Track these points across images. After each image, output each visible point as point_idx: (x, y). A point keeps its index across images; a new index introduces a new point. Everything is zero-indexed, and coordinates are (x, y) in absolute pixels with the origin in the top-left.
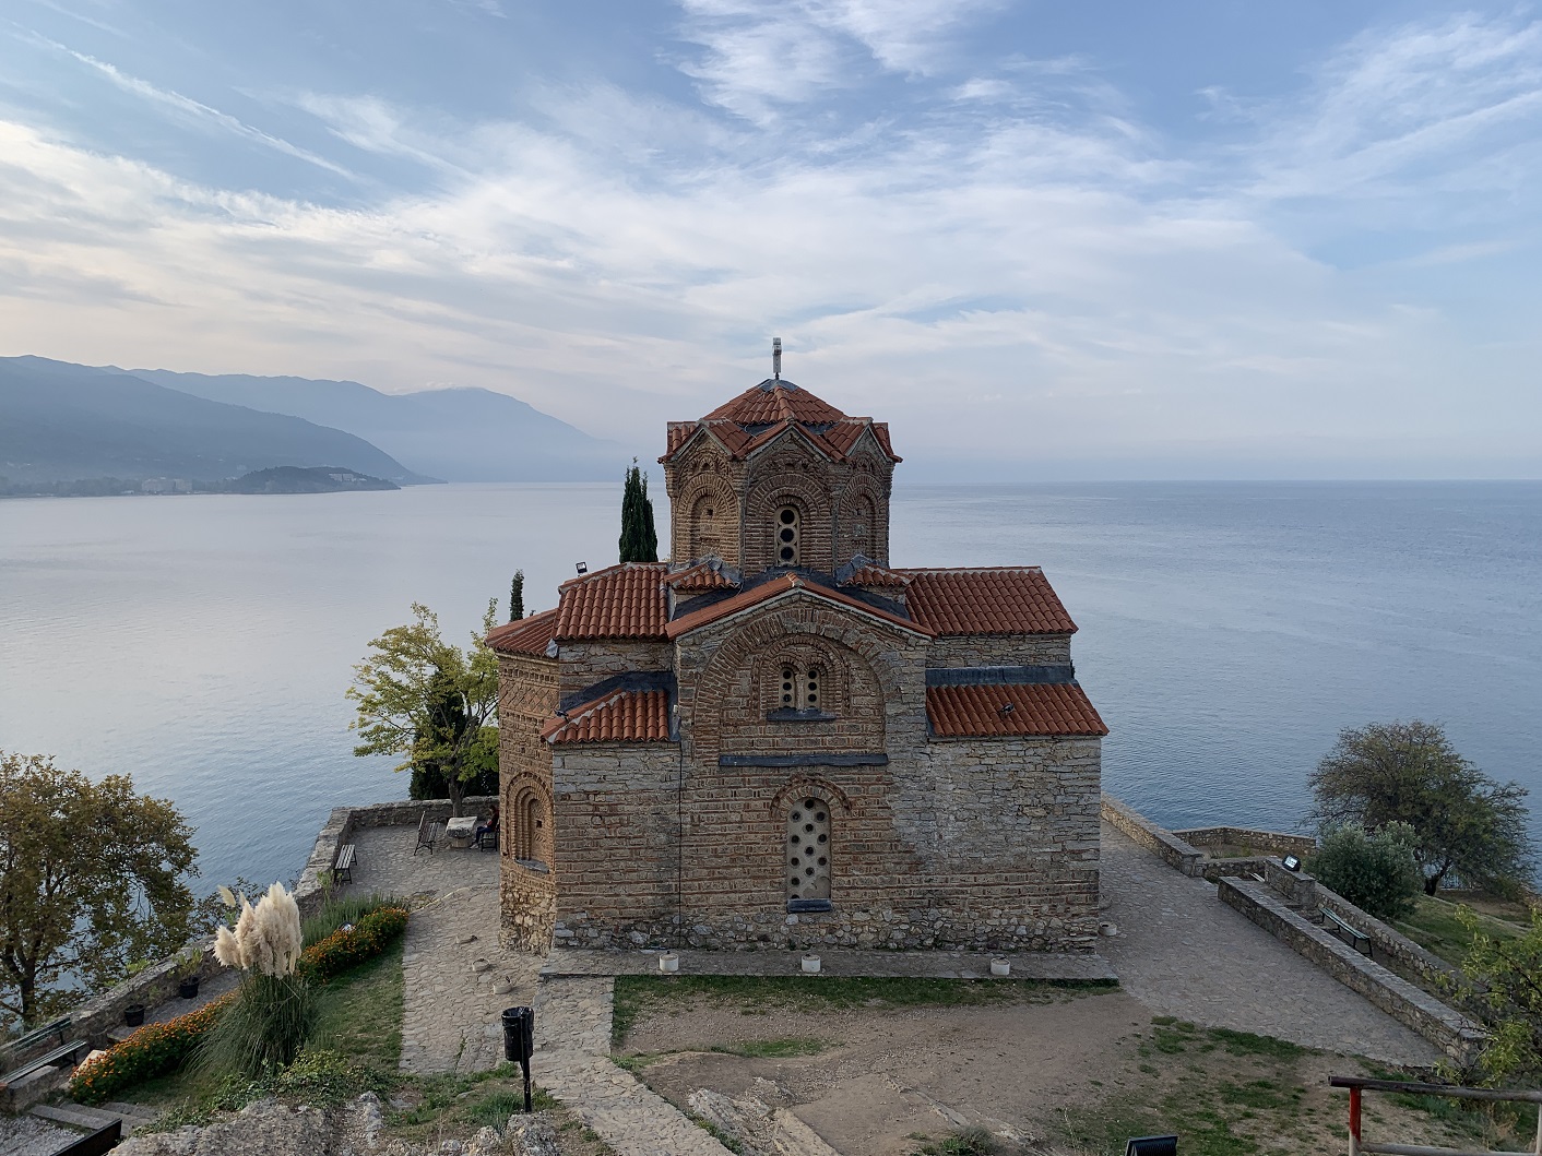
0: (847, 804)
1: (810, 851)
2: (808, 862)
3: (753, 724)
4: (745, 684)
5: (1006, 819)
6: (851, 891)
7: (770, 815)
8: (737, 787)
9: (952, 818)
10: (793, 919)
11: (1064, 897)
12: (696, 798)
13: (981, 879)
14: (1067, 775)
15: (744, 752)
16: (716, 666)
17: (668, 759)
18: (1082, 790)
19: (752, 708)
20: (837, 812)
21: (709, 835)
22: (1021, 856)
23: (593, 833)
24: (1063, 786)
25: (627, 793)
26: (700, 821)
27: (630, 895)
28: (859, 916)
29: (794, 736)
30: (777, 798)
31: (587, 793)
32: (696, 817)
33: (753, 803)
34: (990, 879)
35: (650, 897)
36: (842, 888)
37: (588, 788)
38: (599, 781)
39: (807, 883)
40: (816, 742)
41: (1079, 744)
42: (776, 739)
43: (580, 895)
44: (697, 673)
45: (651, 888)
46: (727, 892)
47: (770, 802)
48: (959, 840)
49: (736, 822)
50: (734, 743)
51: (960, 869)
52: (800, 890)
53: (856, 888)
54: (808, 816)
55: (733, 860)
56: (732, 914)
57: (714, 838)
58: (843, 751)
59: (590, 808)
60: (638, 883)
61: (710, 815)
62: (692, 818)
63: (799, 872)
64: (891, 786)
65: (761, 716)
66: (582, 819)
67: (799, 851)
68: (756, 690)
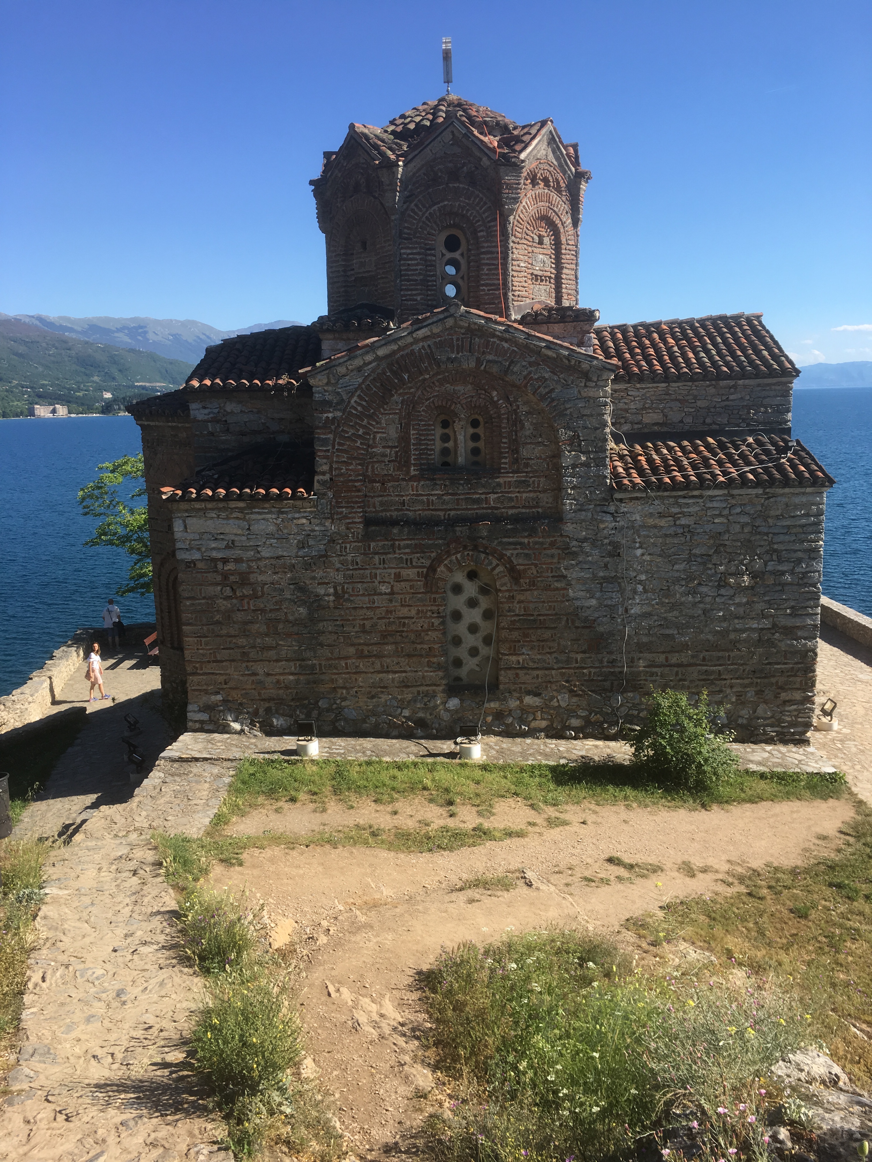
0: (515, 575)
1: (473, 629)
2: (470, 640)
3: (403, 480)
4: (393, 433)
5: (704, 589)
6: (521, 673)
7: (426, 585)
8: (386, 554)
9: (640, 588)
10: (454, 703)
11: (773, 680)
12: (338, 565)
13: (674, 659)
14: (782, 538)
15: (395, 514)
16: (356, 409)
17: (304, 521)
18: (800, 554)
19: (402, 462)
20: (504, 583)
21: (355, 608)
22: (722, 632)
23: (224, 604)
24: (775, 551)
25: (259, 559)
26: (344, 592)
27: (268, 675)
28: (529, 700)
29: (451, 494)
30: (432, 569)
31: (214, 560)
32: (339, 588)
33: (405, 573)
34: (684, 658)
35: (291, 677)
36: (510, 668)
37: (215, 554)
38: (227, 547)
39: (471, 664)
40: (477, 501)
41: (797, 500)
42: (431, 498)
43: (213, 674)
44: (334, 418)
45: (292, 667)
46: (379, 672)
47: (425, 570)
48: (647, 615)
49: (386, 594)
50: (382, 504)
51: (648, 647)
52: (463, 672)
53: (525, 668)
54: (471, 589)
55: (384, 637)
56: (384, 698)
57: (361, 612)
58: (510, 512)
59: (219, 578)
60: (277, 661)
61: (356, 585)
62: (335, 588)
63: (462, 652)
64: (568, 552)
65: (413, 471)
66: (212, 590)
67: (461, 629)
68: (404, 439)
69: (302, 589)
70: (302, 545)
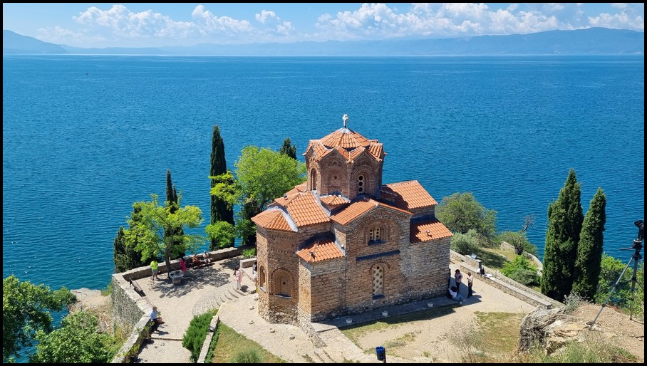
0: (389, 267)
1: (378, 281)
2: (377, 284)
3: (364, 247)
4: (362, 236)
5: (428, 263)
6: (389, 291)
7: (369, 273)
8: (361, 267)
9: (415, 265)
10: (374, 301)
11: (440, 282)
12: (350, 272)
13: (421, 281)
14: (443, 249)
15: (362, 256)
16: (356, 232)
17: (342, 262)
18: (446, 252)
19: (364, 243)
20: (386, 269)
22: (431, 273)
23: (321, 287)
24: (441, 252)
25: (331, 273)
27: (331, 303)
28: (391, 297)
29: (375, 249)
30: (371, 269)
32: (349, 277)
33: (365, 271)
34: (423, 280)
35: (337, 303)
36: (387, 290)
37: (320, 274)
38: (323, 272)
39: (377, 290)
40: (381, 250)
42: (370, 251)
43: (318, 306)
44: (351, 235)
45: (337, 300)
47: (369, 269)
48: (416, 271)
49: (360, 277)
50: (360, 254)
51: (416, 279)
52: (375, 293)
53: (390, 289)
54: (377, 271)
55: (359, 288)
56: (358, 303)
57: (354, 283)
58: (388, 251)
59: (321, 280)
60: (334, 299)
61: (353, 276)
63: (375, 288)
64: (400, 259)
65: (367, 245)
66: (318, 284)
67: (375, 282)
68: (365, 237)
69: (341, 279)
70: (342, 268)
